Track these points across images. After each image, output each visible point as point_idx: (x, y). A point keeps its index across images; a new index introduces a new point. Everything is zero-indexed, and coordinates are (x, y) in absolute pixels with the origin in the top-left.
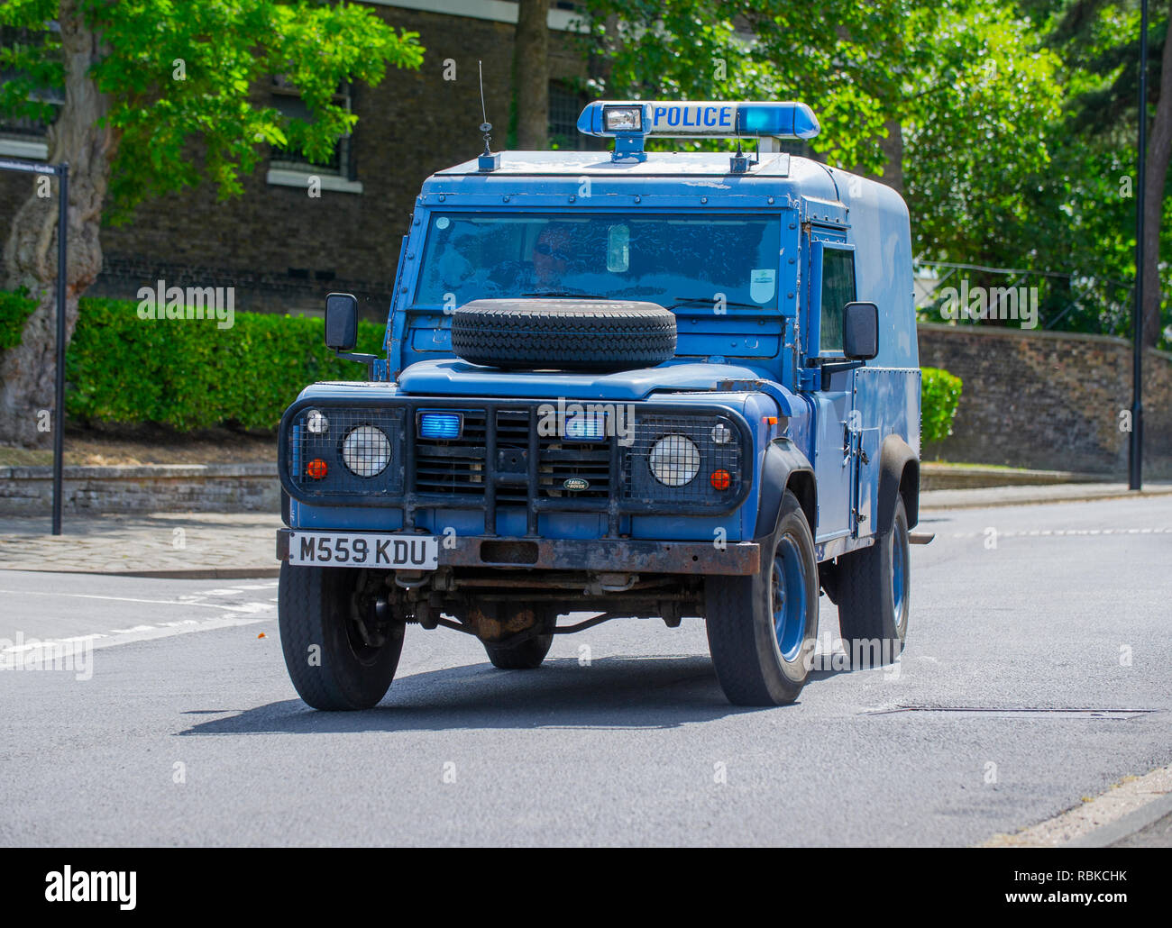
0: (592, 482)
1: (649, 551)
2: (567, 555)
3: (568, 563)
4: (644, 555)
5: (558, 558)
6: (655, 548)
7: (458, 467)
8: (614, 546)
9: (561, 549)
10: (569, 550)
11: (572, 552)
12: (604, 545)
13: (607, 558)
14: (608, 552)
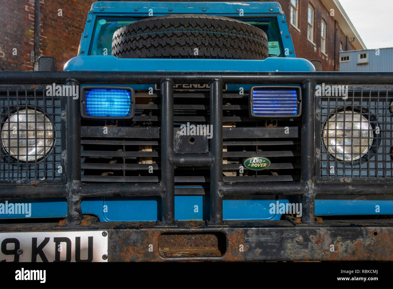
0: (273, 160)
1: (353, 238)
2: (259, 244)
3: (261, 254)
4: (349, 242)
5: (250, 249)
6: (360, 234)
7: (129, 148)
8: (314, 232)
9: (253, 239)
10: (263, 239)
11: (266, 242)
12: (302, 232)
13: (306, 247)
14: (306, 239)
